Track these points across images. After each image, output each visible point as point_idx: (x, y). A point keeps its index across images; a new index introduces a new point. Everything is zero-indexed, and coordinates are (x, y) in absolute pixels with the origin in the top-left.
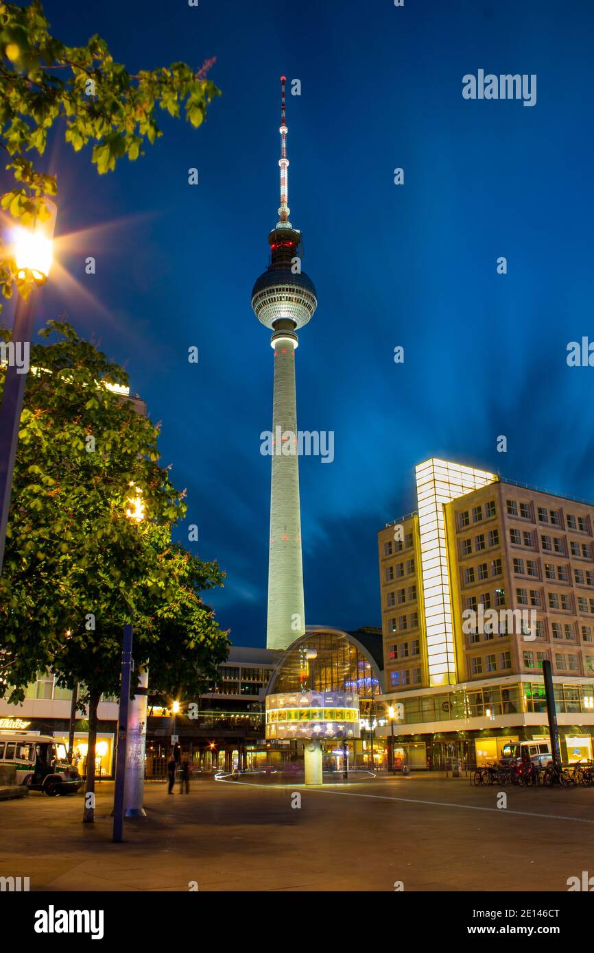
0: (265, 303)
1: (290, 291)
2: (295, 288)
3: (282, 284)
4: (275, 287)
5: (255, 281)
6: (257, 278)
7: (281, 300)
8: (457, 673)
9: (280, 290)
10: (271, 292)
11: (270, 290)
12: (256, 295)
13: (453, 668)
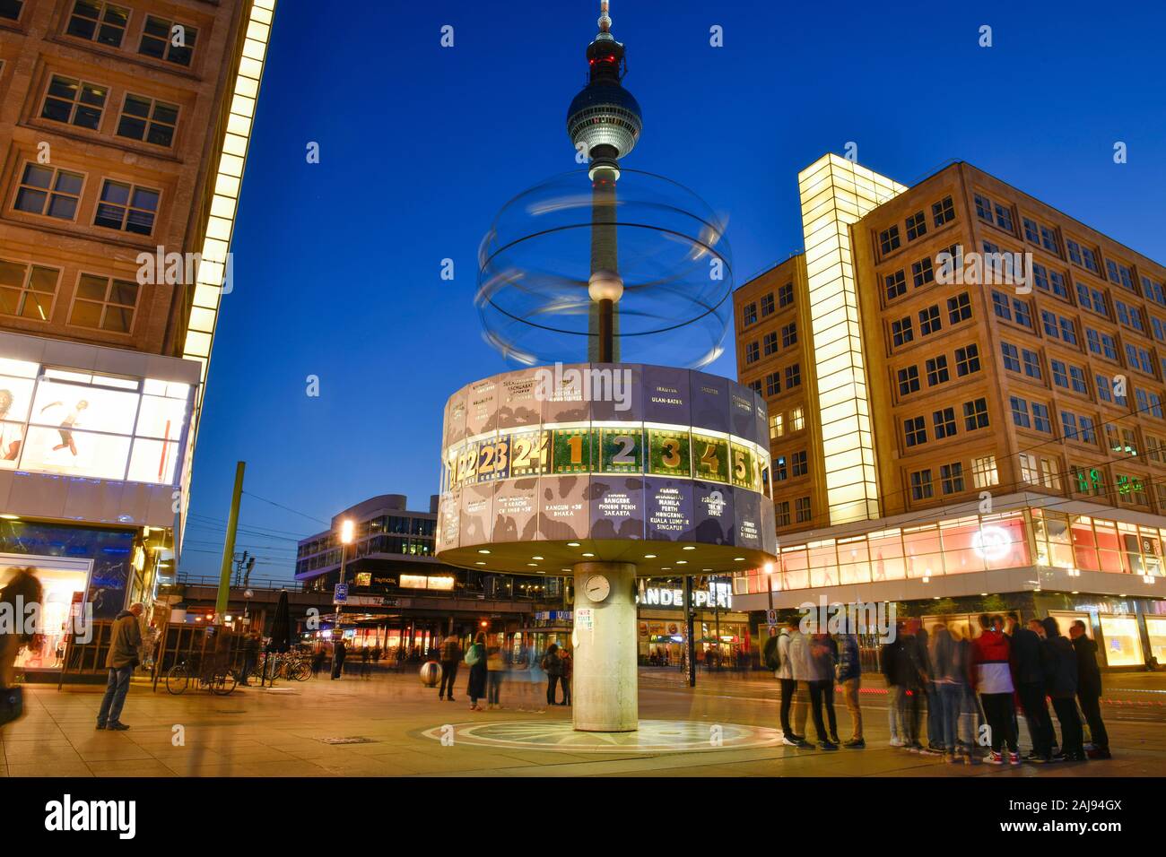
0: (582, 126)
1: (611, 111)
2: (617, 107)
3: (602, 103)
4: (593, 107)
5: (570, 103)
6: (573, 98)
7: (600, 122)
8: (882, 499)
9: (600, 111)
10: (588, 113)
11: (588, 111)
12: (571, 118)
13: (873, 492)
